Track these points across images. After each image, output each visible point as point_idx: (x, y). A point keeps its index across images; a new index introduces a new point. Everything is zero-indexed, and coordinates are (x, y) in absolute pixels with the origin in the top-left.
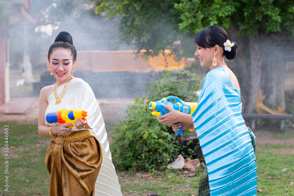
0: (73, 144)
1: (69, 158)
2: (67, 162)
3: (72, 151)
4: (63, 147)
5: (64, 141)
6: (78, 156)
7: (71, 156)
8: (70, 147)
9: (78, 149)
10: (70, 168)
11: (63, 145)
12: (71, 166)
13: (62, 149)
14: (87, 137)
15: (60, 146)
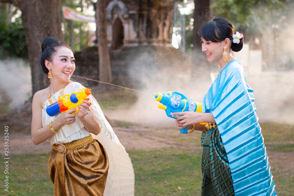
0: (76, 151)
1: (74, 167)
2: (72, 171)
3: (76, 160)
4: (66, 156)
5: (67, 150)
6: (83, 164)
7: (76, 165)
8: (73, 156)
9: (82, 156)
10: (76, 177)
11: (66, 154)
12: (76, 175)
13: (65, 158)
14: (89, 142)
15: (62, 155)
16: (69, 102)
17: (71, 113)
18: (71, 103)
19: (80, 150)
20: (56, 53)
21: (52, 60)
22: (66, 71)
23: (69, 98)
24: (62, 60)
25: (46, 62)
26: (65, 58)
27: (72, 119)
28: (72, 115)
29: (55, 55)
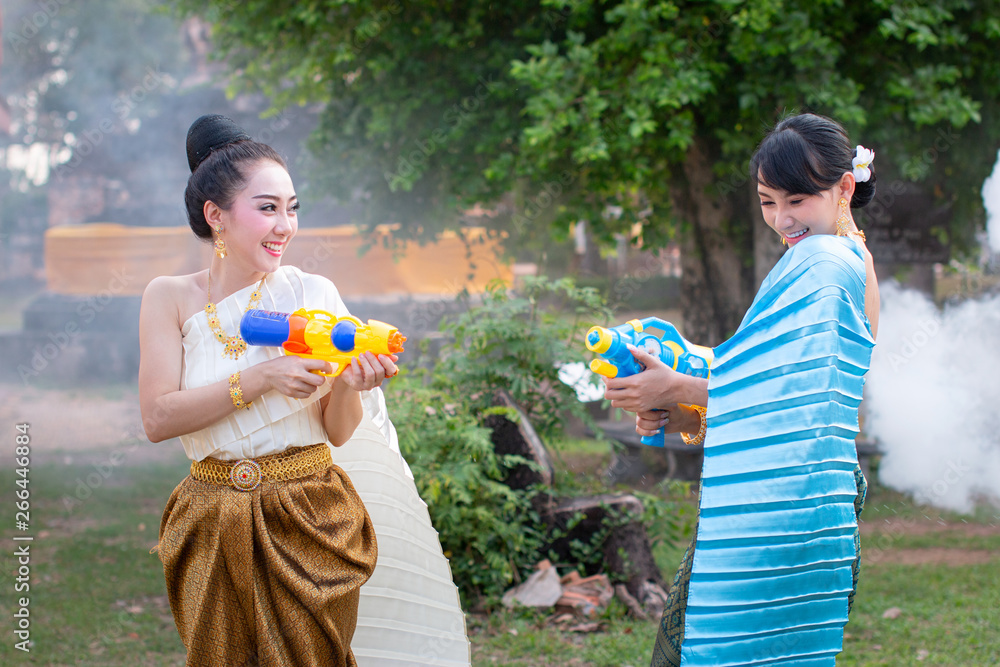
0: (296, 487)
1: (278, 537)
6: (318, 528)
7: (289, 530)
8: (291, 499)
10: (292, 574)
11: (259, 492)
13: (259, 504)
16: (326, 337)
17: (310, 371)
18: (329, 342)
19: (308, 484)
20: (244, 185)
21: (231, 204)
22: (272, 243)
23: (330, 325)
24: (264, 209)
25: (209, 208)
26: (272, 201)
27: (305, 387)
28: (312, 377)
29: (243, 190)
